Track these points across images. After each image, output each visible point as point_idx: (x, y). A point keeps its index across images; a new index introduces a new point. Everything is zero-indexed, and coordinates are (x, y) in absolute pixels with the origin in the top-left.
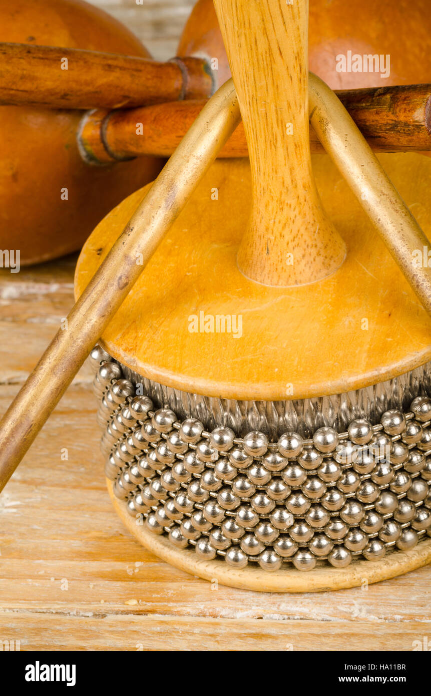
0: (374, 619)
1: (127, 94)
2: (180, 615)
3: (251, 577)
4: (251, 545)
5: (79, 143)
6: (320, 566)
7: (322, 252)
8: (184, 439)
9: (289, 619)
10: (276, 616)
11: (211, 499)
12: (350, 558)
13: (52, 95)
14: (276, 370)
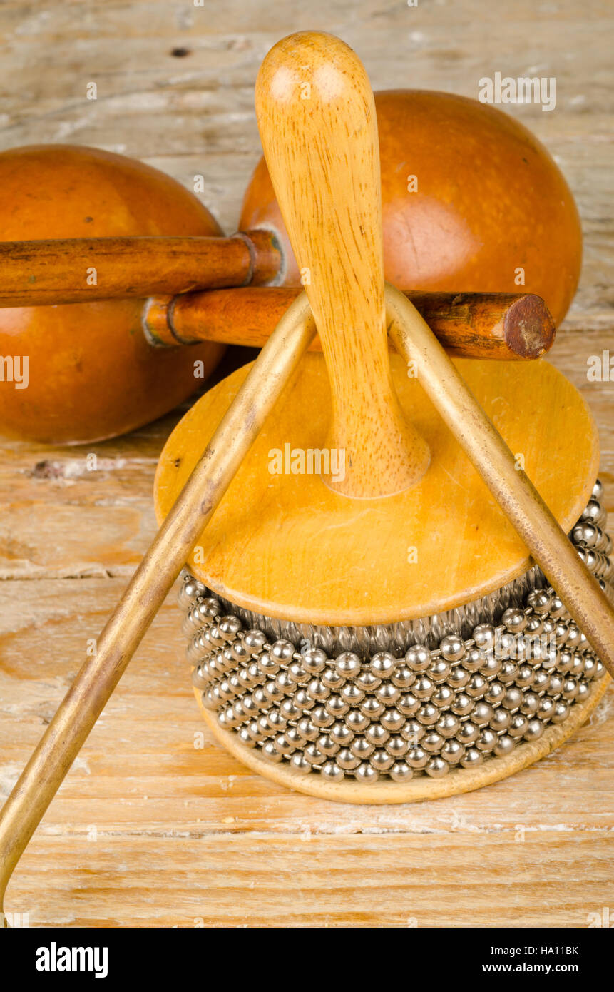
0: (475, 829)
1: (193, 279)
2: (280, 832)
3: (347, 790)
4: (347, 760)
5: (145, 327)
6: (417, 777)
7: (406, 462)
8: (275, 661)
9: (388, 832)
10: (376, 830)
11: (305, 716)
12: (447, 767)
13: (117, 290)
14: (366, 594)
